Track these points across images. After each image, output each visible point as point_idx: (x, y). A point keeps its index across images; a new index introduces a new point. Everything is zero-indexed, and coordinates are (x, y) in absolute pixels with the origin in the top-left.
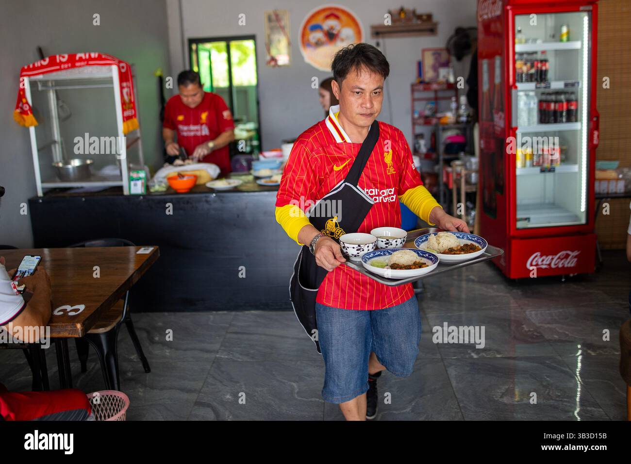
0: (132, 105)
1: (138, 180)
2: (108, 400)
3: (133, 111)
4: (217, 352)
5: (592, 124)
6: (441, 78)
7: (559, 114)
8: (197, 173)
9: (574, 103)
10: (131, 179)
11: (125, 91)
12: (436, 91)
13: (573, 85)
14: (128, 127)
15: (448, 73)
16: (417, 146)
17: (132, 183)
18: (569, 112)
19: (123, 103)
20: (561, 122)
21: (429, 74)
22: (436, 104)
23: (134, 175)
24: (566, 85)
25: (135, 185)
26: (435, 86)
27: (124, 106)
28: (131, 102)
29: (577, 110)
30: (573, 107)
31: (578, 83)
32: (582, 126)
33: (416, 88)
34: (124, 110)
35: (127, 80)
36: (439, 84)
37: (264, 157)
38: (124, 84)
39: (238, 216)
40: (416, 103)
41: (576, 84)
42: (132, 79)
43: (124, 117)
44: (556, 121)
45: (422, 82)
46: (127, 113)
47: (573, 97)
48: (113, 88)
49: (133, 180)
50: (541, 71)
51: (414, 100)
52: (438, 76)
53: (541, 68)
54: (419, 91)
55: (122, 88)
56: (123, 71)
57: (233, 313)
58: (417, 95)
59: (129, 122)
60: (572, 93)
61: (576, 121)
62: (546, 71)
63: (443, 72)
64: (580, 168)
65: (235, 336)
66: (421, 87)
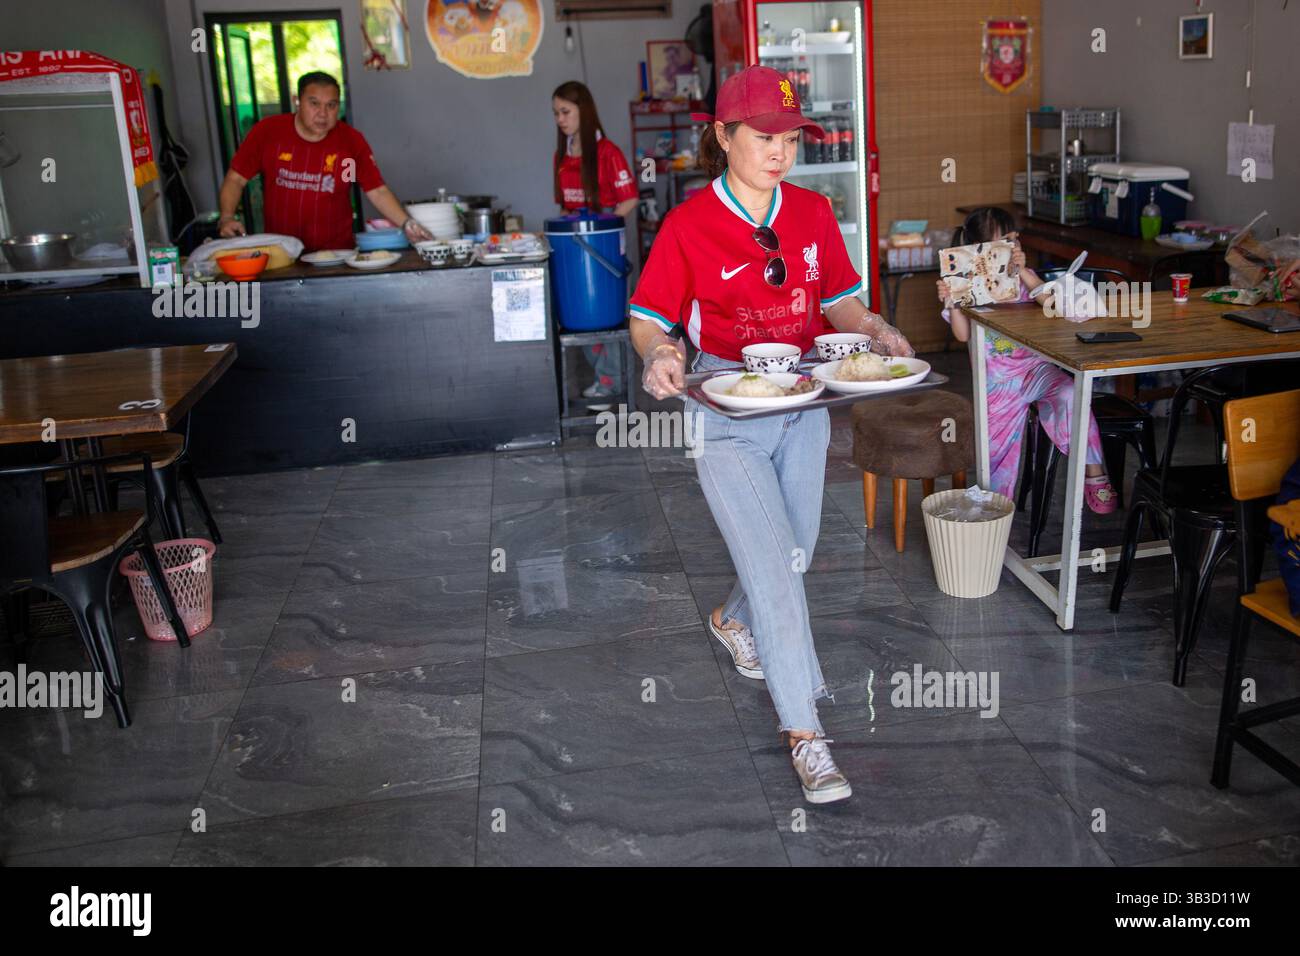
0: (145, 139)
1: (165, 263)
2: (179, 553)
3: (148, 149)
4: (325, 512)
5: (869, 163)
6: (680, 93)
7: (827, 149)
8: (266, 251)
9: (848, 133)
10: (151, 262)
11: (134, 114)
12: (673, 114)
13: (844, 106)
14: (144, 176)
15: (692, 83)
16: (643, 209)
17: (155, 268)
18: (843, 147)
19: (132, 135)
20: (831, 160)
21: (660, 85)
22: (674, 136)
23: (157, 255)
24: (834, 107)
25: (161, 271)
26: (669, 107)
27: (134, 140)
28: (143, 134)
29: (853, 143)
30: (847, 140)
31: (851, 104)
32: (859, 167)
33: (638, 109)
34: (133, 148)
35: (135, 98)
36: (676, 102)
37: (374, 227)
38: (132, 104)
39: (343, 314)
40: (640, 135)
41: (849, 106)
42: (141, 94)
43: (134, 159)
44: (824, 161)
45: (646, 99)
46: (140, 153)
47: (847, 124)
48: (113, 110)
49: (155, 264)
50: (800, 86)
51: (635, 130)
52: (675, 88)
53: (799, 81)
54: (643, 114)
55: (128, 110)
56: (128, 81)
57: (342, 468)
58: (641, 122)
59: (144, 167)
60: (843, 119)
61: (853, 159)
62: (806, 87)
63: (683, 81)
64: (859, 228)
65: (349, 493)
66: (646, 108)
